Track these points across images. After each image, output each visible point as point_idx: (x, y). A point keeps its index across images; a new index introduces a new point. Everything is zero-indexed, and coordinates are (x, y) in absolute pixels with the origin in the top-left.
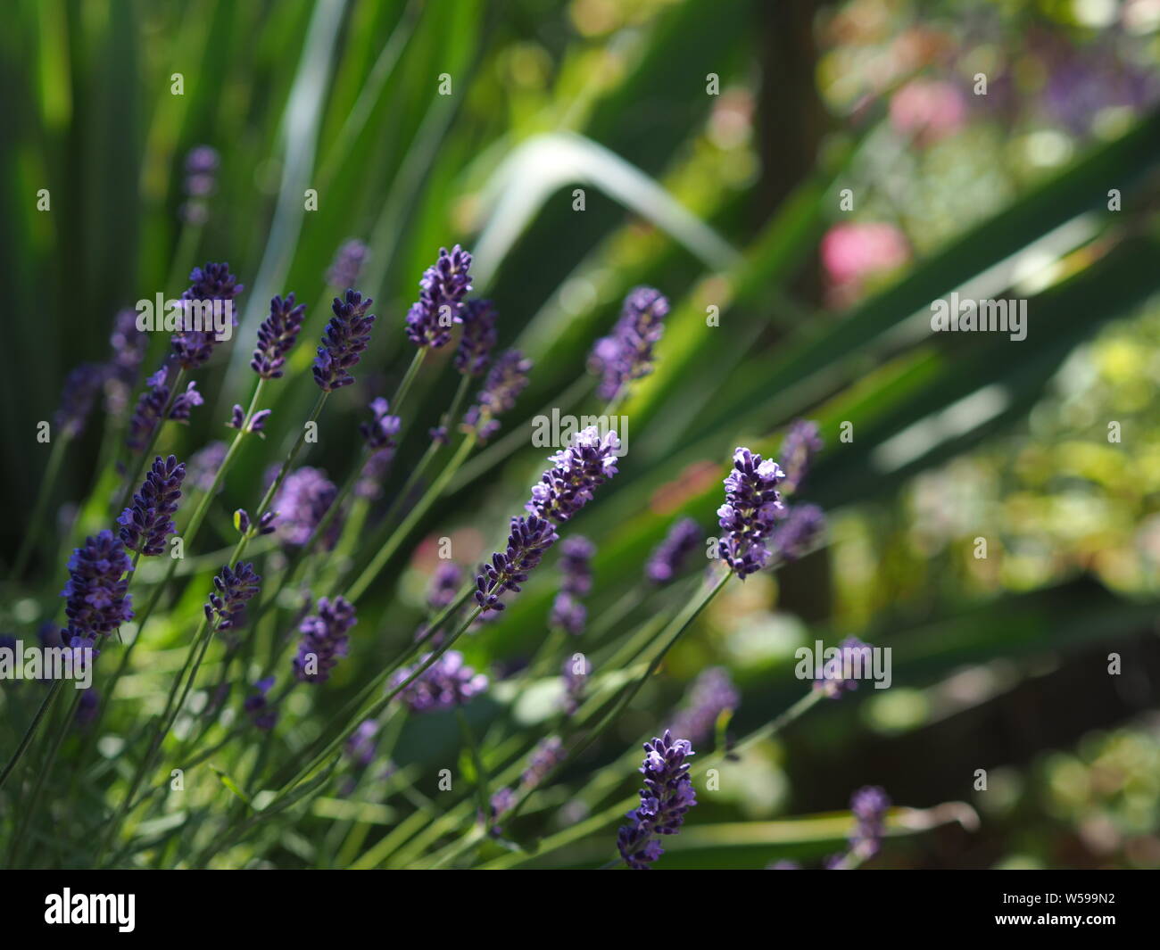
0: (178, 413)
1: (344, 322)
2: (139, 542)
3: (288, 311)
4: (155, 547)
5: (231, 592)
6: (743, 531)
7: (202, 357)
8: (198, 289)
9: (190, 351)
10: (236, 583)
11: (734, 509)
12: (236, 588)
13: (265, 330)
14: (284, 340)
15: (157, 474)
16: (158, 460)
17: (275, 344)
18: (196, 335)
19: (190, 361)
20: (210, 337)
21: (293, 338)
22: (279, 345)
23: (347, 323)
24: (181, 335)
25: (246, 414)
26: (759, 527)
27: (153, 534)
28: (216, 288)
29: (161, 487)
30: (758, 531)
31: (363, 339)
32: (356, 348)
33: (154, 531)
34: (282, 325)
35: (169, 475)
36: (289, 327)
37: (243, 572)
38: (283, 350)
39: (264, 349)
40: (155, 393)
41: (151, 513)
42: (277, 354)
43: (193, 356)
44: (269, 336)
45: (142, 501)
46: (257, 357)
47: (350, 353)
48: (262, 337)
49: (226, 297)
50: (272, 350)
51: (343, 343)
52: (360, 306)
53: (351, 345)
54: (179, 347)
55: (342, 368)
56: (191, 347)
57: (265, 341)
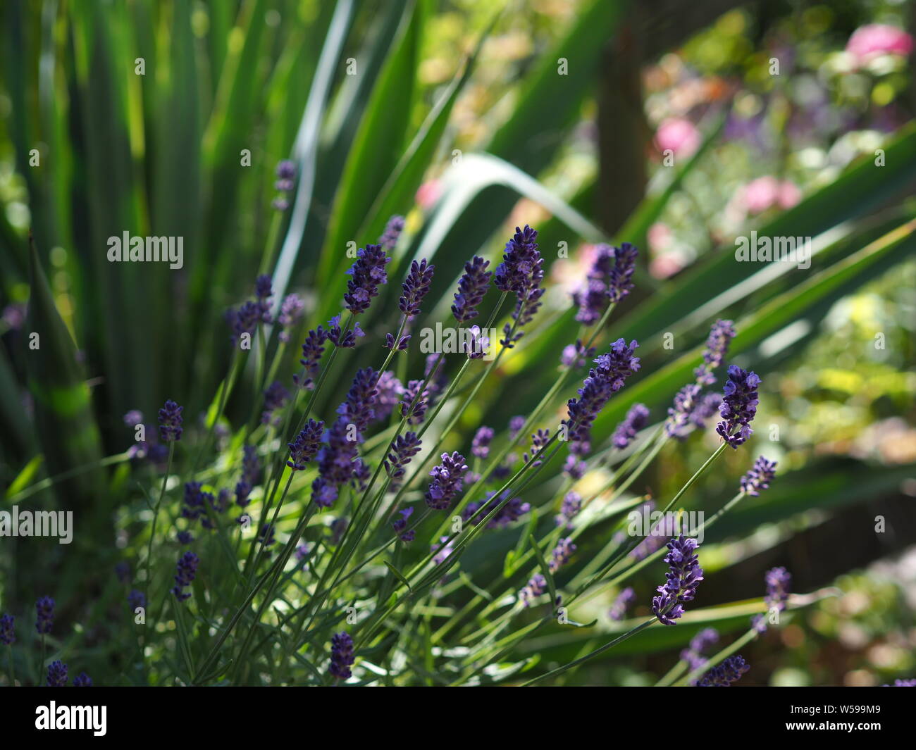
0: (349, 342)
1: (472, 277)
3: (424, 270)
5: (404, 452)
6: (735, 418)
7: (366, 305)
8: (363, 261)
9: (357, 303)
10: (408, 446)
11: (730, 405)
12: (407, 449)
13: (409, 284)
14: (421, 289)
15: (362, 380)
16: (360, 371)
17: (415, 292)
18: (362, 292)
19: (358, 309)
20: (370, 292)
21: (426, 288)
22: (418, 292)
23: (475, 278)
24: (352, 292)
25: (395, 338)
26: (746, 415)
27: (360, 419)
28: (374, 261)
29: (365, 388)
30: (745, 418)
31: (486, 287)
32: (480, 293)
33: (361, 417)
34: (419, 280)
35: (369, 380)
36: (424, 281)
37: (411, 438)
38: (421, 295)
39: (407, 296)
40: (332, 330)
41: (359, 405)
42: (417, 299)
43: (360, 306)
44: (411, 287)
45: (352, 398)
46: (402, 301)
47: (476, 296)
48: (406, 288)
49: (381, 266)
50: (413, 296)
51: (472, 290)
52: (482, 266)
53: (477, 292)
54: (350, 300)
55: (471, 306)
56: (359, 300)
57: (408, 290)
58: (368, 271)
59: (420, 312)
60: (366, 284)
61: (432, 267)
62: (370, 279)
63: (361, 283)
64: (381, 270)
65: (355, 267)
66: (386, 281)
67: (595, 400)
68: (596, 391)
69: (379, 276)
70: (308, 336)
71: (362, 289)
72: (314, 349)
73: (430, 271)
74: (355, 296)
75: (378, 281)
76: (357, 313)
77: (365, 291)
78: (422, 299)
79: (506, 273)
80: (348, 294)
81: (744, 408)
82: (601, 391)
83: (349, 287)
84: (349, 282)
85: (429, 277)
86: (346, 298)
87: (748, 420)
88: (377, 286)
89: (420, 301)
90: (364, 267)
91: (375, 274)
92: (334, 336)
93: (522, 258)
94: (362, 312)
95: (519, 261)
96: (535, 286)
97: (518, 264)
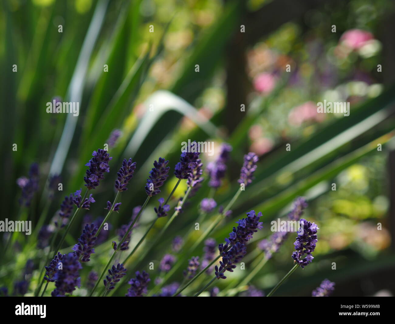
0: (86, 206)
1: (158, 169)
2: (80, 258)
3: (130, 165)
4: (87, 258)
5: (116, 275)
6: (303, 250)
7: (96, 184)
8: (95, 159)
9: (91, 183)
10: (118, 272)
11: (300, 242)
12: (117, 274)
13: (121, 173)
14: (128, 176)
15: (87, 231)
16: (87, 225)
17: (124, 178)
18: (95, 176)
19: (91, 186)
20: (99, 177)
21: (131, 176)
22: (126, 178)
23: (160, 170)
24: (88, 176)
25: (112, 204)
26: (310, 249)
27: (86, 254)
28: (103, 159)
29: (89, 236)
30: (309, 250)
31: (165, 176)
32: (162, 180)
33: (86, 253)
34: (127, 171)
35: (92, 231)
36: (130, 171)
37: (120, 268)
38: (128, 180)
39: (120, 180)
40: (77, 198)
41: (86, 246)
42: (125, 182)
43: (93, 184)
44: (122, 175)
45: (82, 241)
46: (117, 182)
47: (160, 181)
48: (119, 175)
49: (106, 162)
50: (123, 180)
51: (158, 178)
52: (164, 163)
53: (160, 179)
54: (87, 181)
55: (157, 187)
56: (93, 181)
57: (121, 177)
58: (99, 164)
59: (127, 189)
60: (97, 172)
61: (135, 163)
62: (100, 169)
63: (94, 171)
64: (106, 164)
65: (91, 162)
66: (109, 170)
67: (237, 256)
68: (238, 251)
69: (105, 168)
70: (64, 200)
71: (94, 175)
72: (68, 207)
73: (134, 166)
74: (90, 179)
75: (104, 170)
76: (91, 189)
77: (96, 176)
78: (128, 182)
79: (182, 169)
80: (86, 177)
81: (309, 244)
82: (241, 251)
83: (87, 173)
84: (87, 170)
85: (133, 169)
86: (85, 180)
87: (310, 251)
88: (103, 174)
89: (127, 183)
90: (96, 162)
91: (102, 166)
92: (77, 201)
93: (191, 160)
94: (94, 188)
95: (190, 162)
96: (198, 179)
97: (189, 164)
